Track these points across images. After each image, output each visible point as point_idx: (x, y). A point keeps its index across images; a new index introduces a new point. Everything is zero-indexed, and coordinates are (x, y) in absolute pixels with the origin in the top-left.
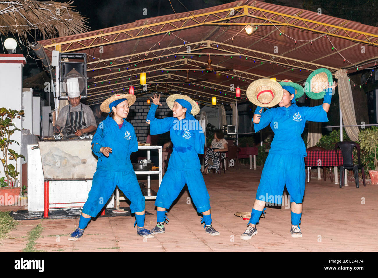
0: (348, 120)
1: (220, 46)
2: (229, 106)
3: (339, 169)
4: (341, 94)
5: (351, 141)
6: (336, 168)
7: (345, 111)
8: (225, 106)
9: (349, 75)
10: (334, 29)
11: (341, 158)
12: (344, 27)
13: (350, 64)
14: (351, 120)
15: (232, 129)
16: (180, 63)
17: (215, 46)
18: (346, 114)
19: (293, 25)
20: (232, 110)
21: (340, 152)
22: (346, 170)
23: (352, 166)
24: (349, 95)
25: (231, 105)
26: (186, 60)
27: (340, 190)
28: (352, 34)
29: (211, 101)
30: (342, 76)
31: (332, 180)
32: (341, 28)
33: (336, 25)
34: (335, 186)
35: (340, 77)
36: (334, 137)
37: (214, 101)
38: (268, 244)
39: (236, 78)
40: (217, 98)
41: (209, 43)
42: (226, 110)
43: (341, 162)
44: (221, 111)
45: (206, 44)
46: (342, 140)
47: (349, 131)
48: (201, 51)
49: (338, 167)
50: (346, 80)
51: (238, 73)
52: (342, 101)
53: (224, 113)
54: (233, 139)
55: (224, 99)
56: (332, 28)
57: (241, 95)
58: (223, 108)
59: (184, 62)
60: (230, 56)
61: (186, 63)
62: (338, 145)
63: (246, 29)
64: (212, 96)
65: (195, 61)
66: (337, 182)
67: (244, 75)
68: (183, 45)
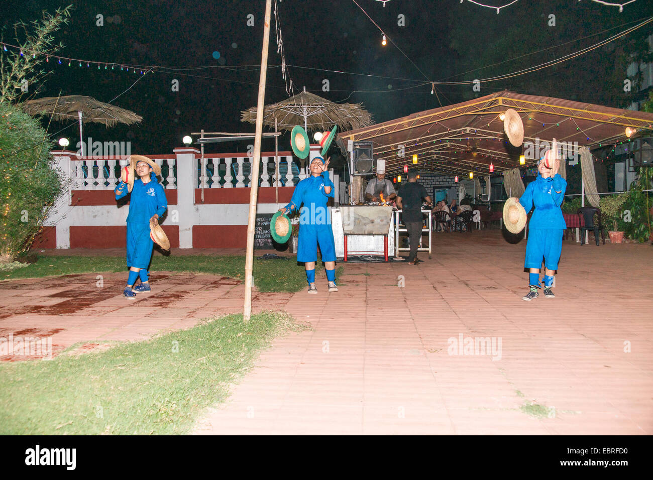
0: (589, 189)
1: (477, 132)
2: (483, 179)
3: (580, 229)
4: (583, 167)
5: (592, 207)
6: (577, 230)
7: (587, 181)
8: (480, 179)
9: (591, 151)
10: (579, 113)
11: (583, 220)
12: (588, 110)
13: (592, 142)
14: (592, 189)
15: (486, 197)
16: (444, 146)
17: (474, 132)
18: (588, 184)
19: (542, 111)
20: (485, 182)
21: (581, 215)
22: (587, 231)
23: (593, 228)
24: (591, 168)
25: (485, 178)
26: (448, 143)
27: (582, 247)
28: (596, 116)
29: (468, 175)
30: (585, 152)
31: (574, 239)
32: (586, 111)
33: (581, 109)
34: (576, 244)
35: (583, 153)
36: (575, 203)
37: (471, 175)
38: (520, 287)
39: (490, 157)
40: (474, 173)
41: (468, 129)
42: (480, 182)
43: (583, 224)
44: (477, 184)
45: (466, 130)
46: (583, 206)
47: (590, 198)
48: (462, 136)
49: (579, 228)
50: (588, 156)
51: (491, 153)
52: (584, 173)
53: (479, 185)
54: (487, 205)
55: (479, 174)
56: (577, 111)
57: (494, 171)
58: (478, 181)
59: (447, 145)
60: (485, 139)
61: (448, 146)
62: (580, 211)
63: (500, 116)
64: (469, 172)
65: (456, 144)
66: (578, 241)
67: (497, 154)
68: (447, 132)
